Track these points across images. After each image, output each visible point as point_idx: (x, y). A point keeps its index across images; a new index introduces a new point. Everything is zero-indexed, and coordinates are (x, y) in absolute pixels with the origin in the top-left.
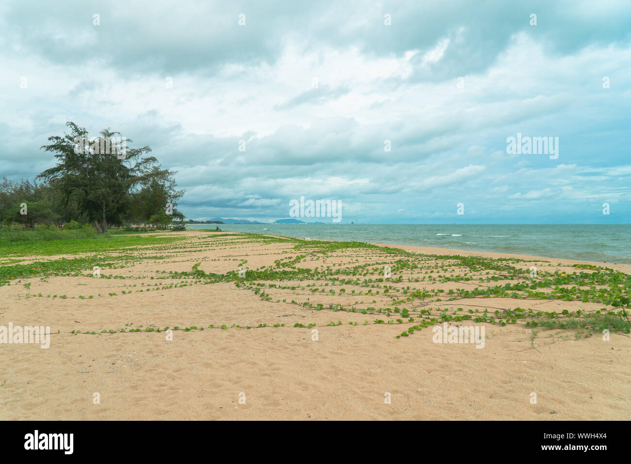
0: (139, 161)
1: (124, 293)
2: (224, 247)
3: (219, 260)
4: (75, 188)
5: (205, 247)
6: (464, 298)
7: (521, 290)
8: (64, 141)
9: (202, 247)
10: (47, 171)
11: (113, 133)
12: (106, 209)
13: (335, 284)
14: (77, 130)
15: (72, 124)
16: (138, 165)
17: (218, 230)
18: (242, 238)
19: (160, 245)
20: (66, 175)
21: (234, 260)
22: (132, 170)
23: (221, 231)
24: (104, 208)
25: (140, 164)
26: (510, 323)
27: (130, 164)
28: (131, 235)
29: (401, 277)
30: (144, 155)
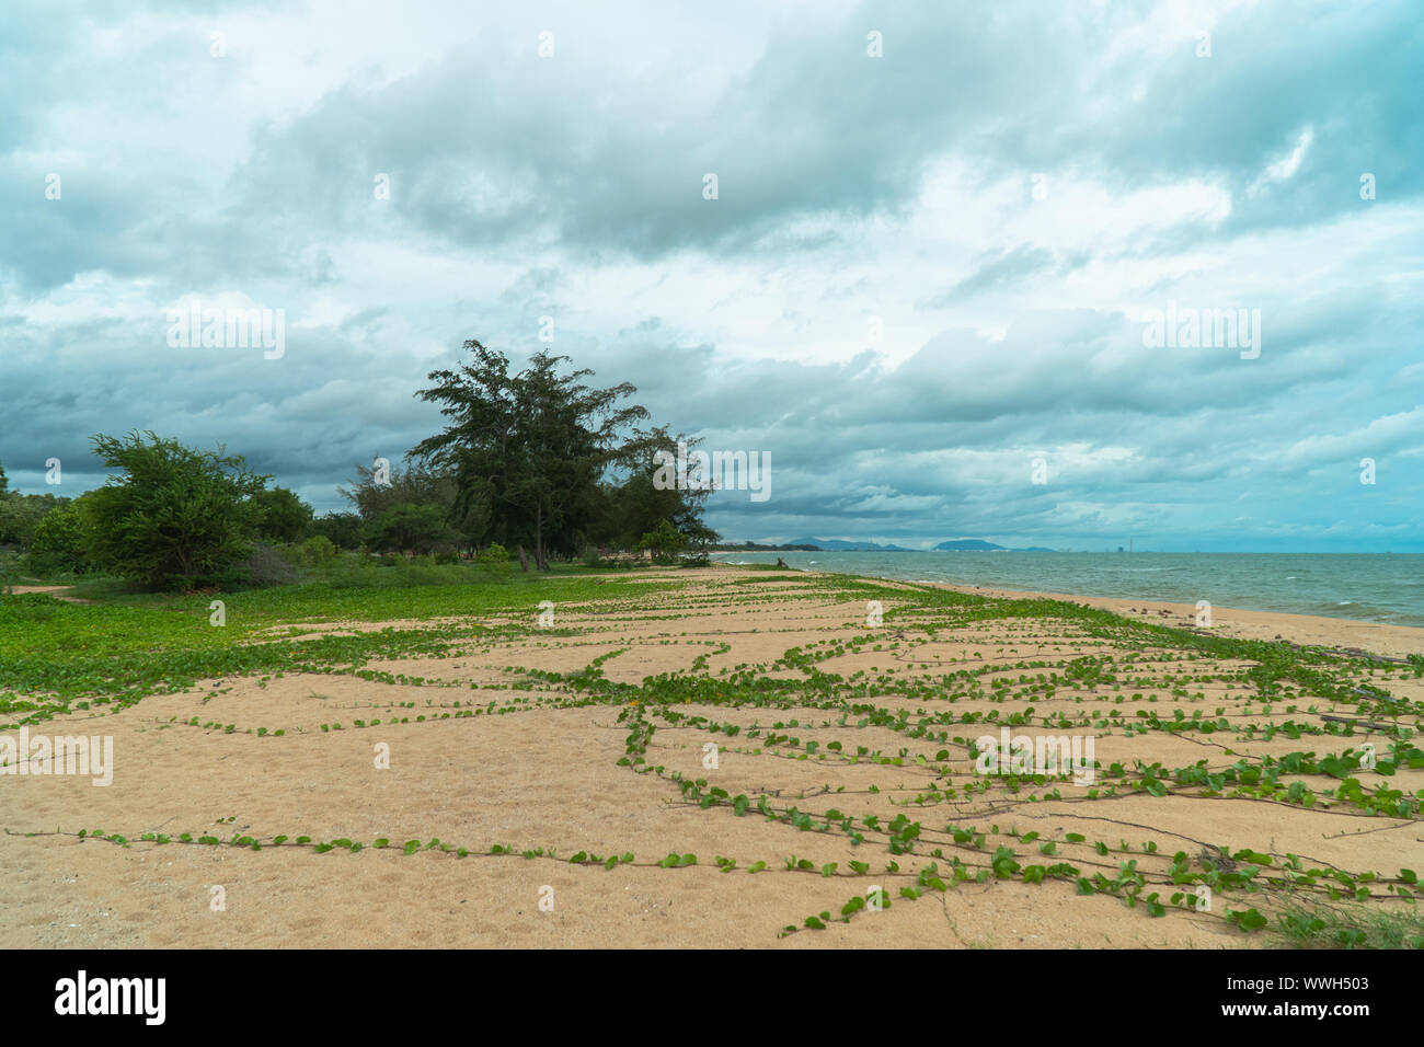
0: (611, 416)
1: (360, 724)
2: (734, 609)
3: (676, 642)
4: (475, 477)
5: (700, 607)
6: (1137, 793)
7: (1336, 778)
8: (460, 381)
9: (691, 607)
10: (424, 442)
11: (556, 359)
12: (542, 520)
13: (847, 723)
14: (484, 356)
15: (476, 344)
16: (608, 425)
17: (780, 565)
18: (799, 588)
19: (614, 601)
20: (462, 449)
21: (707, 643)
22: (596, 436)
23: (787, 568)
24: (539, 517)
25: (612, 422)
26: (1181, 908)
27: (592, 422)
28: (592, 576)
29: (1031, 710)
30: (622, 403)
